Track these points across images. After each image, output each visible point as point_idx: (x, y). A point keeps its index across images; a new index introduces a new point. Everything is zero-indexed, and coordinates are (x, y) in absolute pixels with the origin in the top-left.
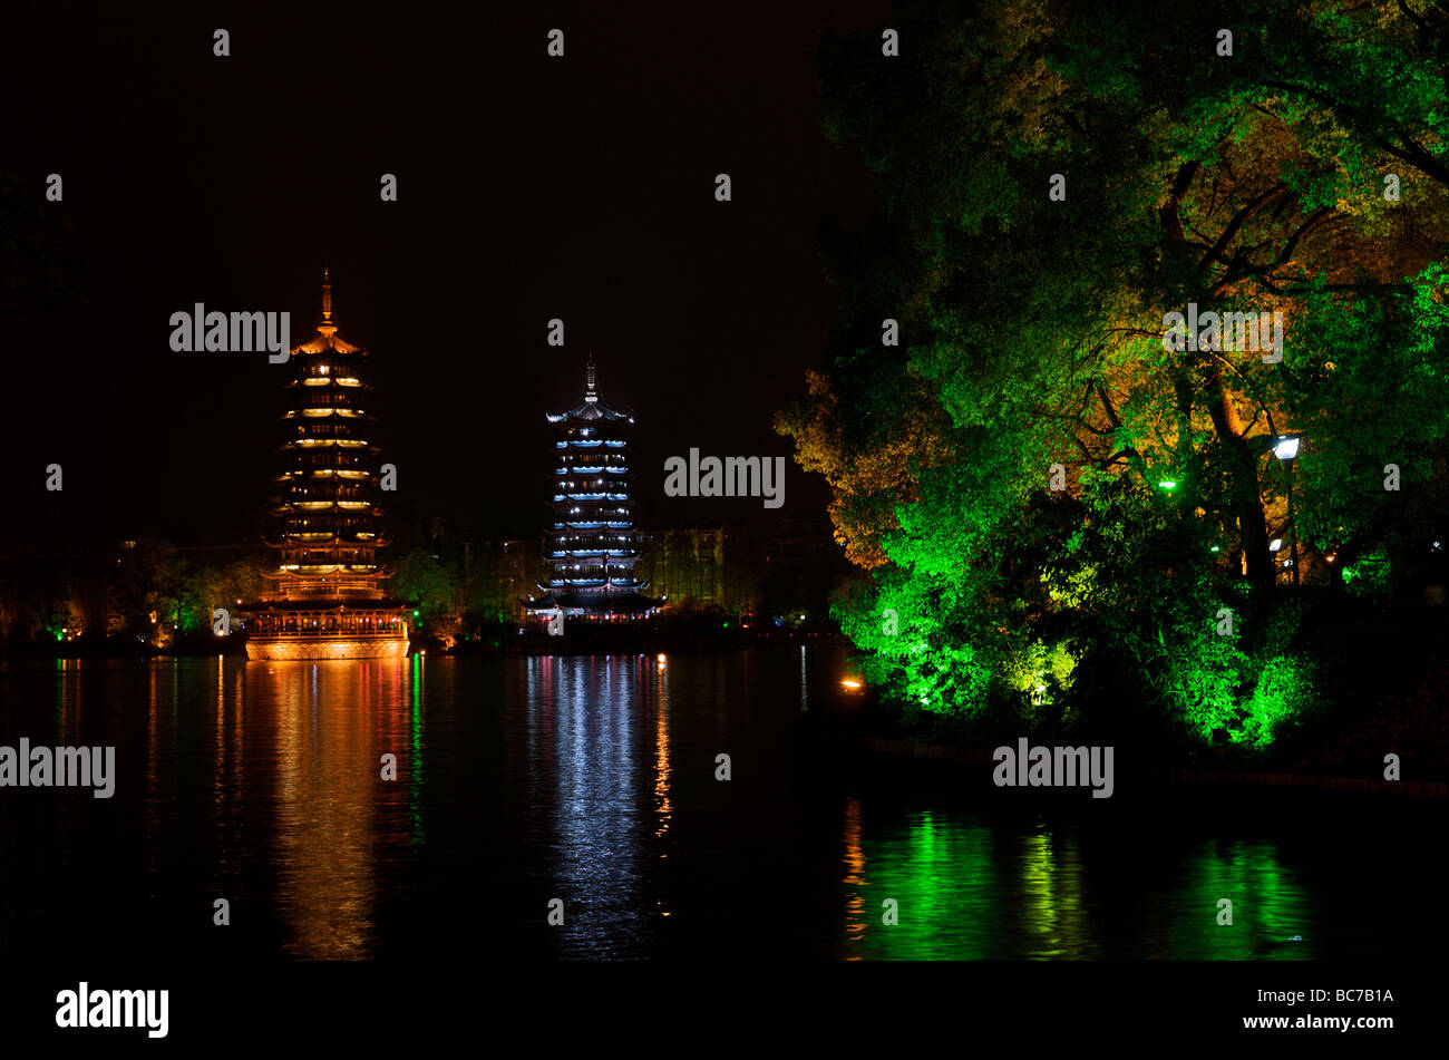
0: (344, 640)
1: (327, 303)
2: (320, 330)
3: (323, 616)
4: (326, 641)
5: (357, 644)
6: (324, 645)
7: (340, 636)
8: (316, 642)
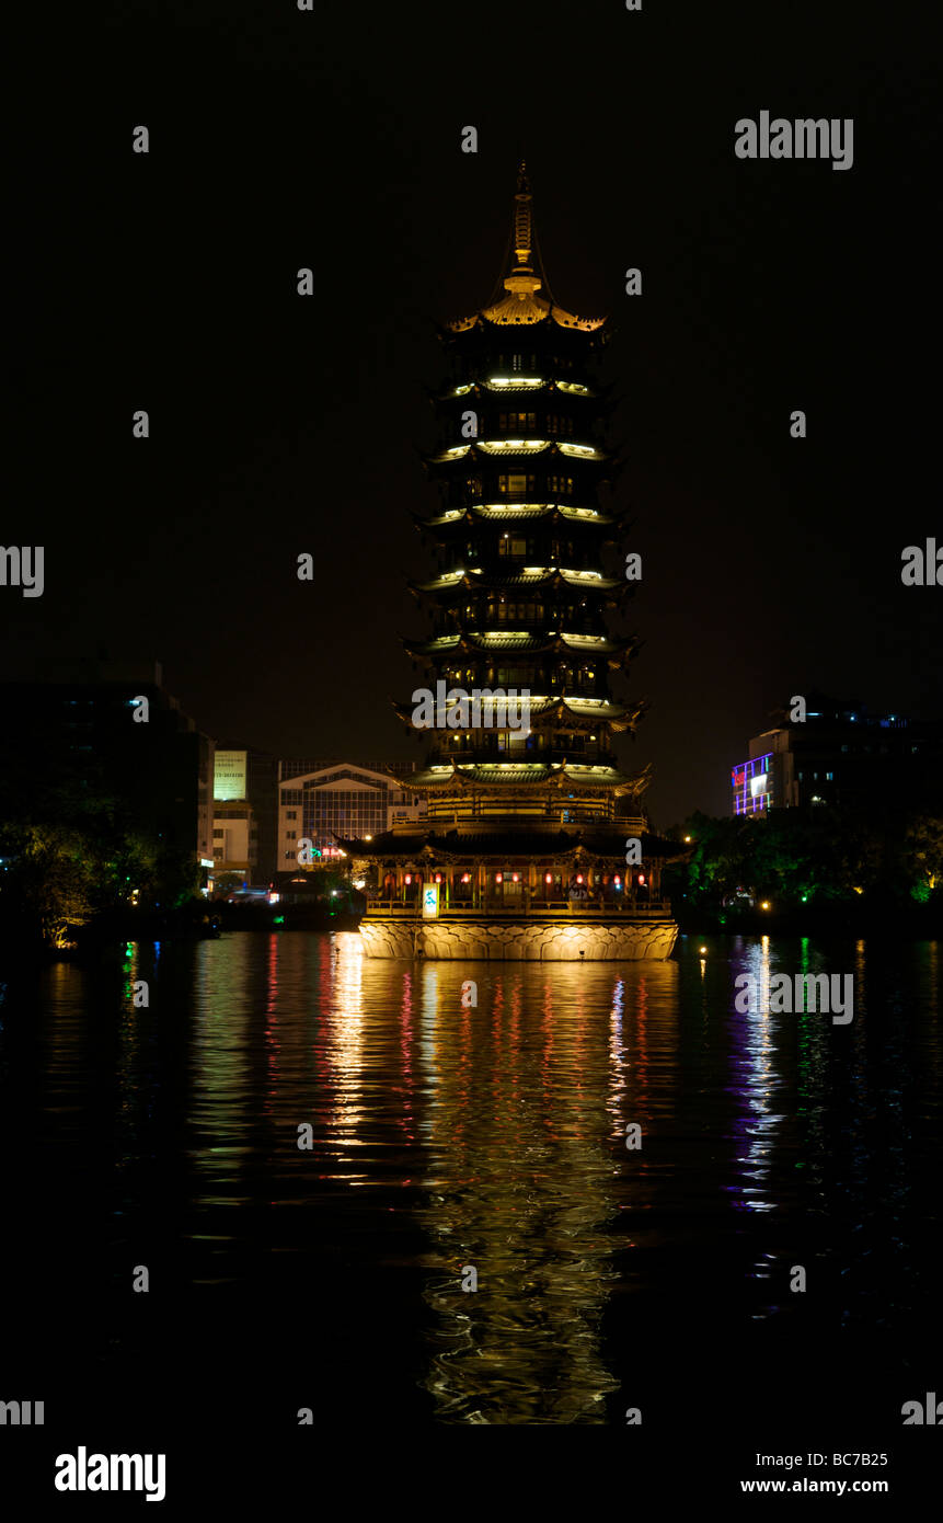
0: (579, 921)
1: (523, 233)
2: (509, 286)
3: (533, 870)
4: (542, 921)
5: (601, 931)
6: (537, 930)
7: (569, 912)
8: (520, 924)
